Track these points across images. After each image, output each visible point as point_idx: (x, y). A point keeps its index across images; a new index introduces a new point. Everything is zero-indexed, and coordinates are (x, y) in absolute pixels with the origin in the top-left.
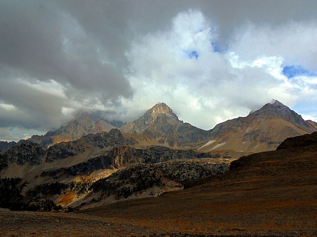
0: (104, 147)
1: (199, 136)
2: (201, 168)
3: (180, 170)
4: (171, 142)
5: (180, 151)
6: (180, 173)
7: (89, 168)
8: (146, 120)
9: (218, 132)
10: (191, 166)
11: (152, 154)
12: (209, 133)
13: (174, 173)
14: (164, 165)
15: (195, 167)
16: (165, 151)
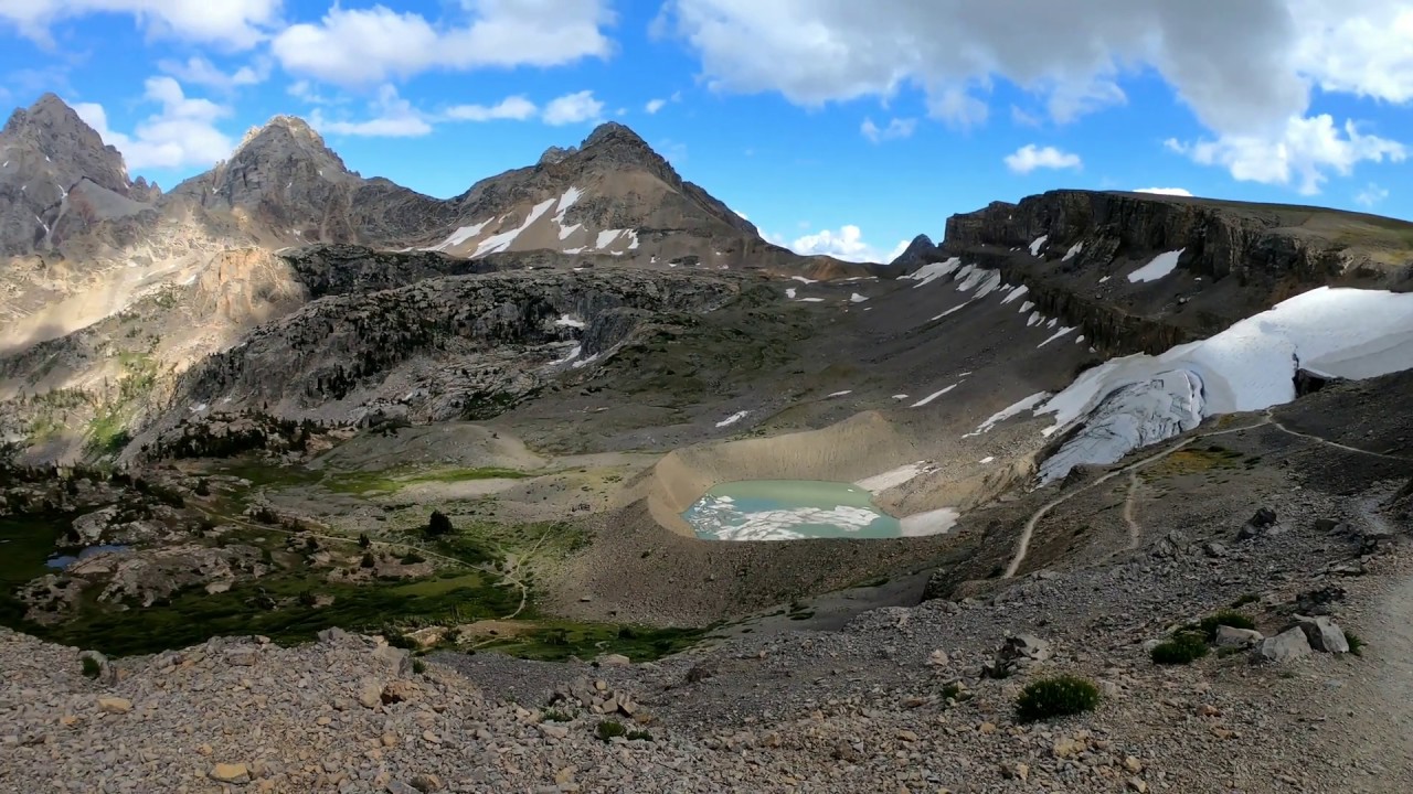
0: (154, 259)
1: (421, 216)
2: (525, 294)
3: (471, 305)
4: (340, 236)
5: (402, 259)
6: (474, 313)
7: (144, 333)
8: (251, 171)
9: (484, 203)
10: (498, 291)
11: (329, 271)
12: (452, 208)
13: (457, 313)
14: (416, 292)
15: (509, 293)
16: (363, 257)
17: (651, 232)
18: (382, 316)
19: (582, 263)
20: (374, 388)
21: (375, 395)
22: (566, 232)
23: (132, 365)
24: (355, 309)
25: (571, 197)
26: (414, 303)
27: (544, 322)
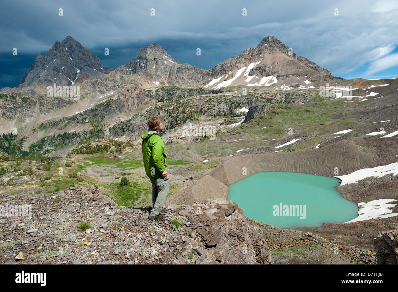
0: (106, 91)
1: (200, 76)
2: (229, 100)
3: (209, 105)
5: (191, 90)
6: (210, 107)
7: (99, 115)
8: (141, 63)
9: (221, 70)
10: (219, 99)
11: (164, 95)
13: (204, 107)
14: (190, 101)
15: (223, 100)
16: (176, 90)
17: (281, 76)
18: (177, 109)
19: (254, 89)
20: (172, 133)
21: (172, 136)
22: (250, 78)
23: (95, 125)
24: (168, 106)
25: (252, 66)
26: (189, 104)
27: (236, 110)
